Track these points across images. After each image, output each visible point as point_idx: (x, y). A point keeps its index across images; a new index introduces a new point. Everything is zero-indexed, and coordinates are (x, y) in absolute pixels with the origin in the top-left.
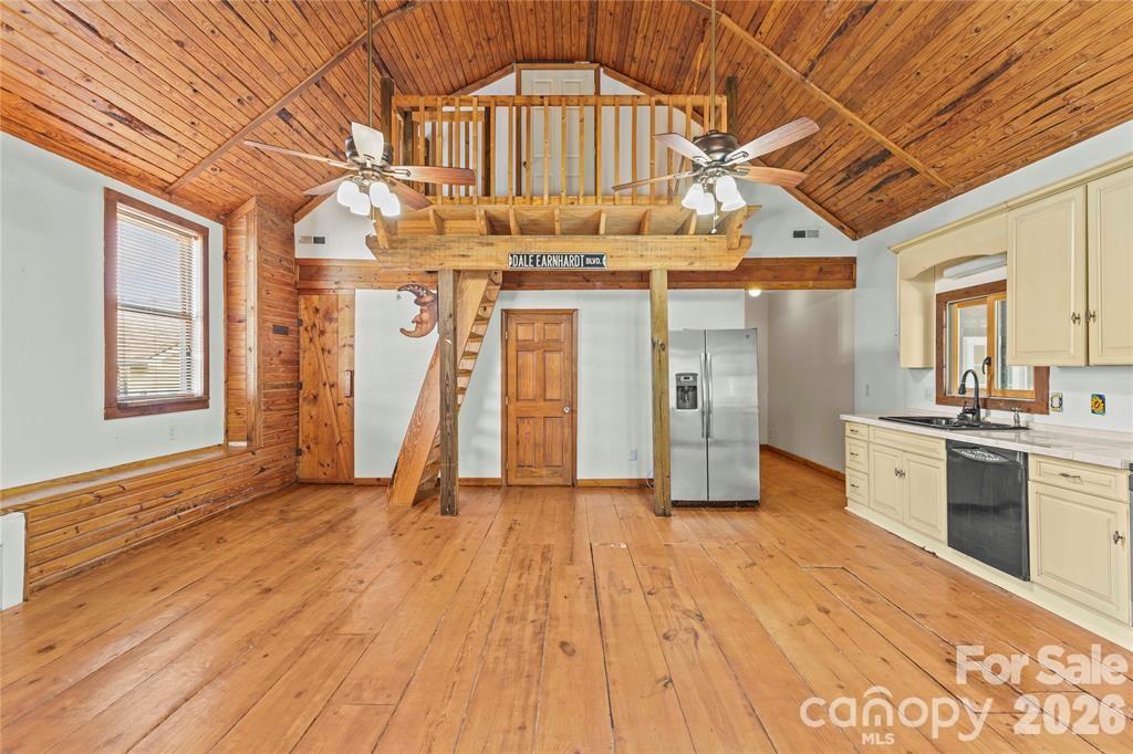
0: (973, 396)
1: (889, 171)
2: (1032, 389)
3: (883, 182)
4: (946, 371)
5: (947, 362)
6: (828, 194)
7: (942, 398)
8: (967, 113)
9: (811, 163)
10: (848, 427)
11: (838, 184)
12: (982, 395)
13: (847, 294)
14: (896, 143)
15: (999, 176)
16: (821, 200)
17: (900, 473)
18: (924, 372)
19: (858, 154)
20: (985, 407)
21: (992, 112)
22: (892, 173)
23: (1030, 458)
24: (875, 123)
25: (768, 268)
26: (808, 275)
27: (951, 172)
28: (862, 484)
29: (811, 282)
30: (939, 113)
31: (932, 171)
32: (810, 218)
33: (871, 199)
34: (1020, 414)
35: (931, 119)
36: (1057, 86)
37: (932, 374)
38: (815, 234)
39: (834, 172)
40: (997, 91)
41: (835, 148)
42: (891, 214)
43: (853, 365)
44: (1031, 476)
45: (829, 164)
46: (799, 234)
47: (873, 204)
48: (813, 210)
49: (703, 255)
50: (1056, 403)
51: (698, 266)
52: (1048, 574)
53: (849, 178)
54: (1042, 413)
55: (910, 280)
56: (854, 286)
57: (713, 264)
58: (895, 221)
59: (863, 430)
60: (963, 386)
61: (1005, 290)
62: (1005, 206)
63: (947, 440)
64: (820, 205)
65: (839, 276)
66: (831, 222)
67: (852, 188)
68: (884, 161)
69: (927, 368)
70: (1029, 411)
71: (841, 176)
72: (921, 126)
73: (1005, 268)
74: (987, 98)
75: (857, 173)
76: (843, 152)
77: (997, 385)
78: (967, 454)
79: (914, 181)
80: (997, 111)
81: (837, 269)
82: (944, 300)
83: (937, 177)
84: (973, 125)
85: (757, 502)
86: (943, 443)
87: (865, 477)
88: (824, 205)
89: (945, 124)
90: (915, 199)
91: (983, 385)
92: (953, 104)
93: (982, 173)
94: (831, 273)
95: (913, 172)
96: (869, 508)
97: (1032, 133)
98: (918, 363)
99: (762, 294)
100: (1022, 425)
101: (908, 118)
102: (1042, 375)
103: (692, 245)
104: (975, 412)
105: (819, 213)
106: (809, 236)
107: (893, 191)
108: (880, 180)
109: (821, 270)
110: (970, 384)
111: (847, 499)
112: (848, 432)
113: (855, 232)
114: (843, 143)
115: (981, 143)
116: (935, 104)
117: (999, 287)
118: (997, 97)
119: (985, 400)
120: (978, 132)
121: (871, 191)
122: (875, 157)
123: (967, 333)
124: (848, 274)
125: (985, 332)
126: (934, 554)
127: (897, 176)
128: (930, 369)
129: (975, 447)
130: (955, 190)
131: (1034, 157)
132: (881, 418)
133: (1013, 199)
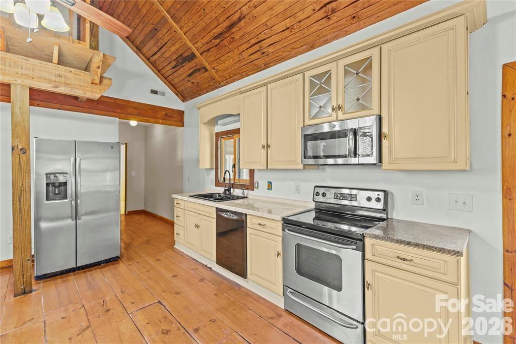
0: (228, 182)
1: (195, 66)
2: (249, 179)
3: (193, 72)
4: (219, 170)
5: (219, 166)
6: (170, 72)
7: (218, 184)
8: (225, 42)
9: (158, 51)
10: (176, 201)
11: (173, 68)
12: (232, 182)
13: (180, 129)
14: (197, 50)
15: (238, 80)
16: (166, 75)
17: (197, 226)
18: (211, 171)
19: (181, 52)
20: (233, 188)
21: (234, 45)
22: (197, 68)
23: (248, 216)
24: (187, 34)
25: (134, 108)
26: (159, 116)
27: (221, 73)
28: (181, 233)
29: (161, 120)
30: (215, 38)
31: (213, 71)
32: (160, 85)
33: (189, 81)
34: (245, 191)
35: (211, 41)
36: (257, 38)
37: (214, 172)
38: (163, 94)
39: (169, 60)
40: (237, 33)
41: (169, 44)
42: (197, 91)
43: (182, 166)
44: (248, 226)
45: (167, 54)
46: (154, 92)
47: (190, 84)
48: (162, 80)
49: (68, 82)
50: (256, 186)
51: (62, 90)
52: (254, 274)
53: (178, 66)
54: (252, 190)
55: (204, 124)
56: (183, 126)
57: (77, 91)
58: (200, 95)
59: (182, 203)
60: (224, 178)
61: (239, 133)
62: (239, 91)
63: (216, 208)
64: (165, 78)
65: (176, 119)
66: (172, 90)
67: (180, 72)
68: (193, 60)
69: (212, 169)
70: (248, 189)
71: (174, 63)
72: (207, 43)
73: (239, 123)
74: (233, 36)
75: (182, 63)
76: (173, 49)
77: (237, 177)
78: (224, 215)
79: (206, 74)
80: (236, 45)
81: (175, 115)
82: (219, 135)
83: (215, 75)
84: (228, 50)
85: (118, 257)
86: (215, 209)
87: (183, 228)
88: (168, 79)
89: (217, 45)
90: (207, 85)
91: (232, 177)
92: (220, 35)
93: (232, 77)
94: (172, 117)
95: (206, 70)
96: (184, 245)
97: (249, 61)
98: (208, 166)
99: (138, 125)
100: (245, 196)
101: (202, 36)
102: (252, 172)
103: (57, 72)
104: (229, 190)
105: (165, 83)
106: (159, 95)
107: (198, 78)
108: (192, 70)
109: (166, 114)
110: (227, 176)
111: (175, 241)
112: (175, 204)
113: (184, 99)
114: (173, 42)
115: (231, 60)
116: (213, 32)
117: (237, 131)
118: (237, 37)
119: (233, 184)
120: (230, 54)
121: (189, 76)
122: (188, 56)
123: (227, 153)
124: (180, 119)
125: (233, 153)
126: (211, 268)
127: (199, 70)
128: (213, 169)
129: (227, 211)
130: (222, 83)
131: (250, 73)
132: (190, 196)
133: (242, 88)
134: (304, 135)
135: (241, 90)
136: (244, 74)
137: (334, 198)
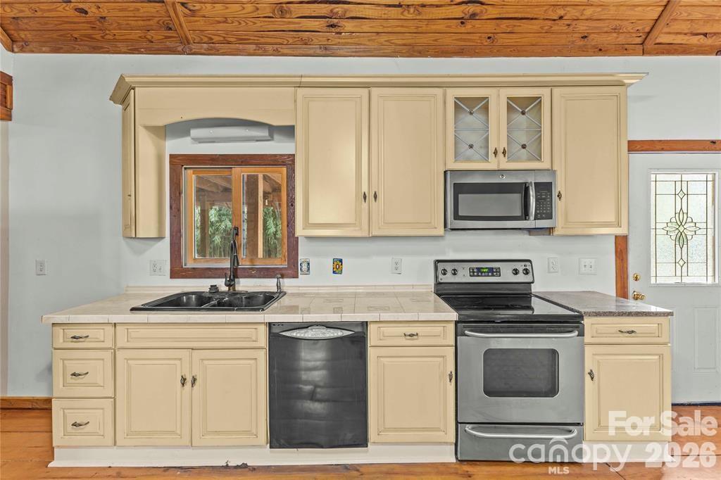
7: (177, 271)
18: (156, 242)
23: (372, 325)
27: (202, 22)
28: (98, 415)
31: (181, 9)
37: (166, 244)
44: (372, 344)
50: (305, 267)
52: (388, 430)
54: (292, 278)
62: (297, 80)
63: (269, 324)
69: (159, 238)
70: (282, 277)
82: (179, 162)
83: (182, 20)
87: (104, 403)
93: (230, 43)
96: (113, 447)
98: (151, 233)
102: (293, 244)
113: (13, 43)
126: (245, 466)
130: (194, 47)
131: (286, 51)
132: (133, 309)
133: (305, 77)
134: (454, 184)
135: (304, 80)
136: (270, 48)
137: (470, 276)
